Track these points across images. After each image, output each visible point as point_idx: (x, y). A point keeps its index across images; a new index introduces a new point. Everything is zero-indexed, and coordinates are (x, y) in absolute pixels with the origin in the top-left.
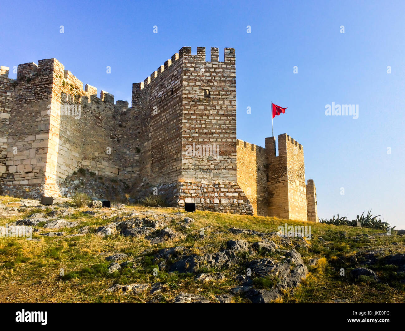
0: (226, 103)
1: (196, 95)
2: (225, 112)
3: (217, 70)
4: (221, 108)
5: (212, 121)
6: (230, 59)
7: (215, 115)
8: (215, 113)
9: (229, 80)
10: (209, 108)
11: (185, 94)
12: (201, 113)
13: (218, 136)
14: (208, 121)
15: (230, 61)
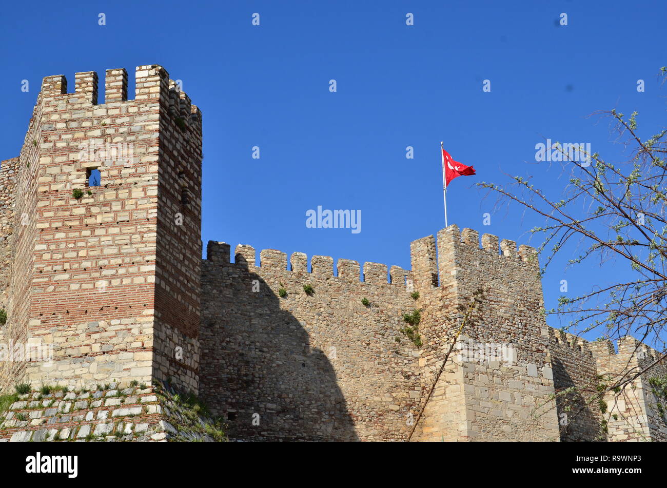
0: (133, 195)
1: (68, 185)
2: (131, 215)
3: (118, 121)
4: (123, 205)
5: (103, 239)
6: (146, 90)
7: (108, 225)
8: (111, 220)
9: (144, 140)
10: (94, 210)
11: (44, 184)
12: (77, 223)
13: (113, 272)
14: (92, 241)
15: (146, 97)
